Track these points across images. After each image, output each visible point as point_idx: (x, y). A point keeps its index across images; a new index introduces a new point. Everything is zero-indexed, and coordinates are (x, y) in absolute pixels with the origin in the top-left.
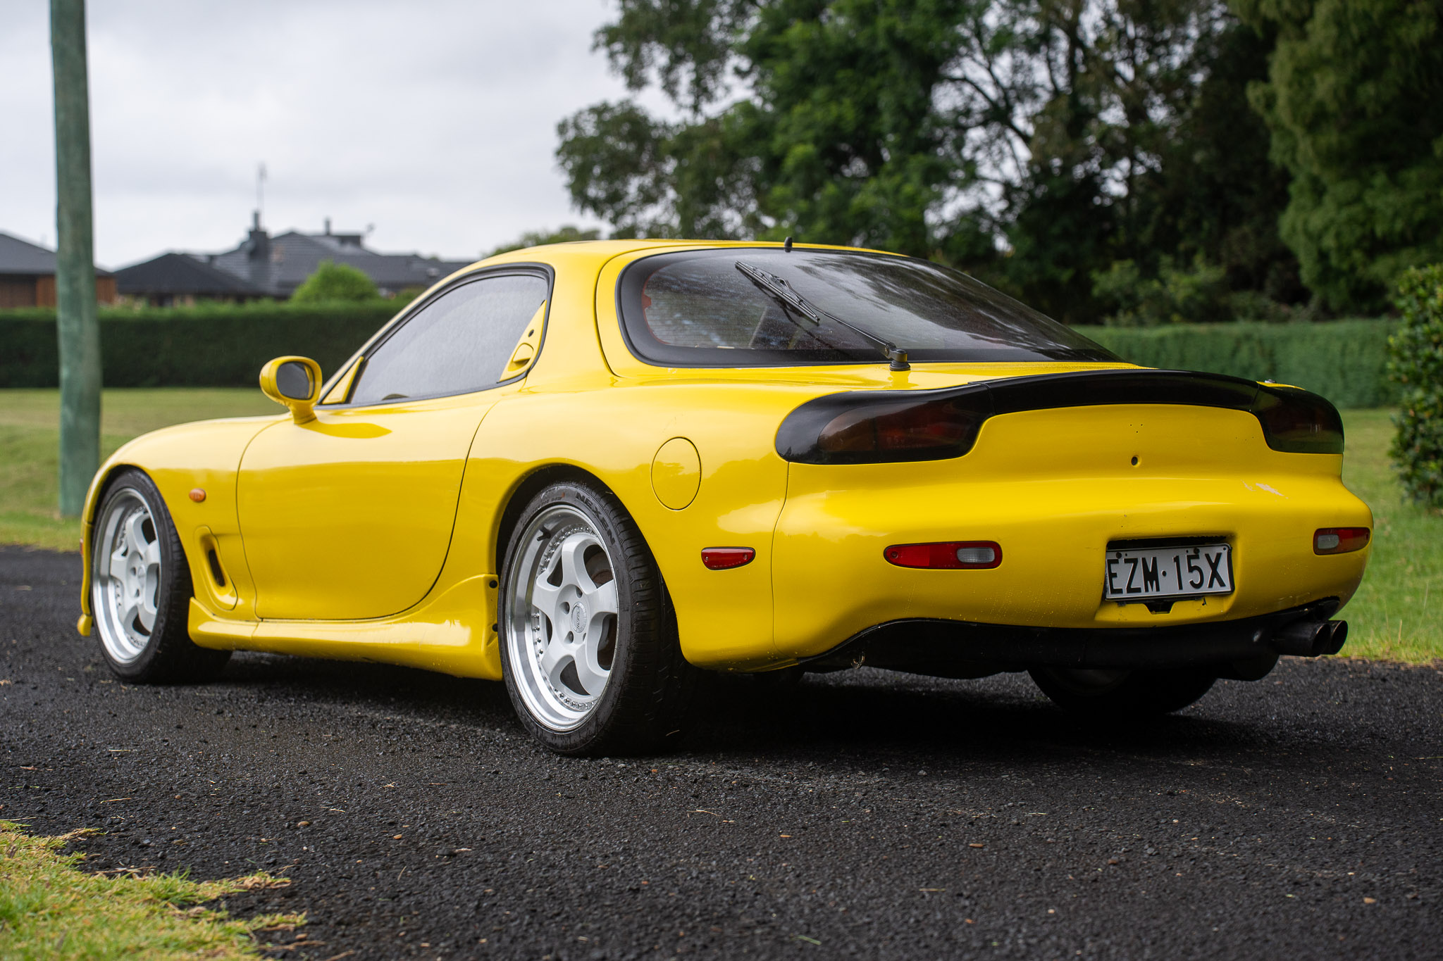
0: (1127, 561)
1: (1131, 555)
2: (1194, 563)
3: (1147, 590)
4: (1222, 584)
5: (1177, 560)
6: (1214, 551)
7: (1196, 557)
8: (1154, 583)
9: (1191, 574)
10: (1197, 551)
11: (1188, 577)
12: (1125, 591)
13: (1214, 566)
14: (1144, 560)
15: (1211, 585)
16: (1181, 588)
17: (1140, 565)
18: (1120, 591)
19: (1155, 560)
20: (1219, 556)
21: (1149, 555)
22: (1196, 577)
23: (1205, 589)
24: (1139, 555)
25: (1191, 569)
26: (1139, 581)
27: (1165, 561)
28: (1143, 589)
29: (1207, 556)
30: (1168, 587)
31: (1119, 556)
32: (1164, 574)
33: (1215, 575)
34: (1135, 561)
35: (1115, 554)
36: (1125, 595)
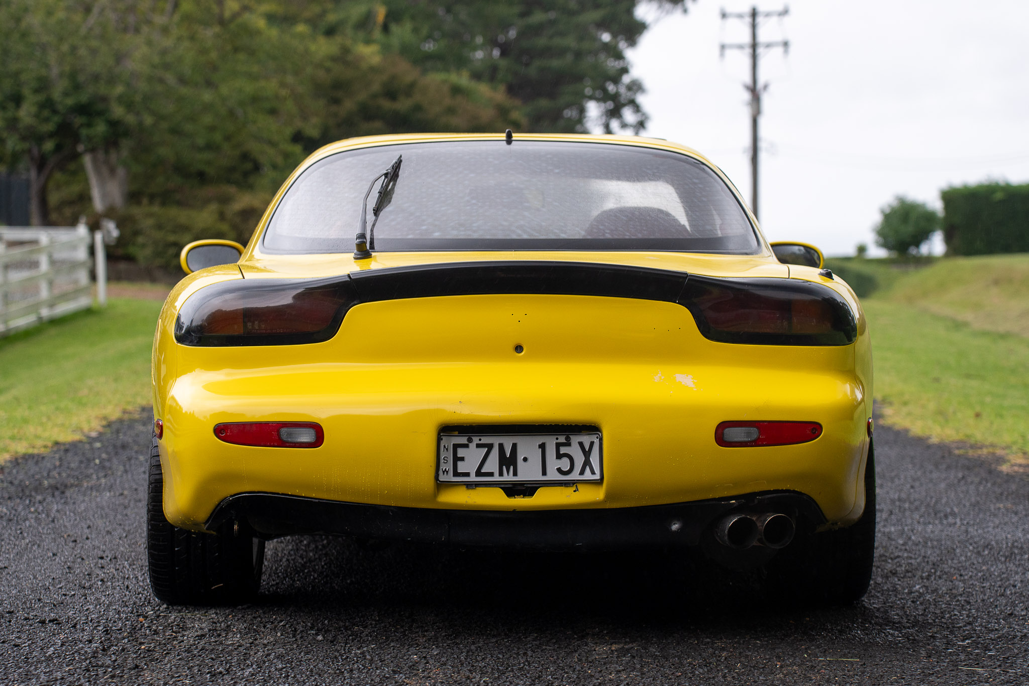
0: (478, 446)
1: (486, 440)
2: (563, 450)
3: (501, 474)
4: (593, 473)
5: (542, 447)
6: (586, 440)
7: (568, 444)
8: (512, 468)
9: (558, 461)
10: (568, 439)
11: (553, 464)
12: (473, 474)
13: (587, 454)
14: (501, 446)
15: (582, 472)
16: (544, 473)
17: (495, 452)
18: (467, 474)
19: (514, 446)
20: (592, 444)
21: (508, 443)
22: (565, 464)
23: (575, 476)
24: (495, 441)
25: (559, 456)
26: (492, 464)
27: (528, 448)
28: (497, 473)
29: (581, 444)
30: (528, 472)
31: (470, 440)
32: (525, 459)
33: (587, 463)
34: (490, 447)
35: (466, 438)
36: (473, 478)
